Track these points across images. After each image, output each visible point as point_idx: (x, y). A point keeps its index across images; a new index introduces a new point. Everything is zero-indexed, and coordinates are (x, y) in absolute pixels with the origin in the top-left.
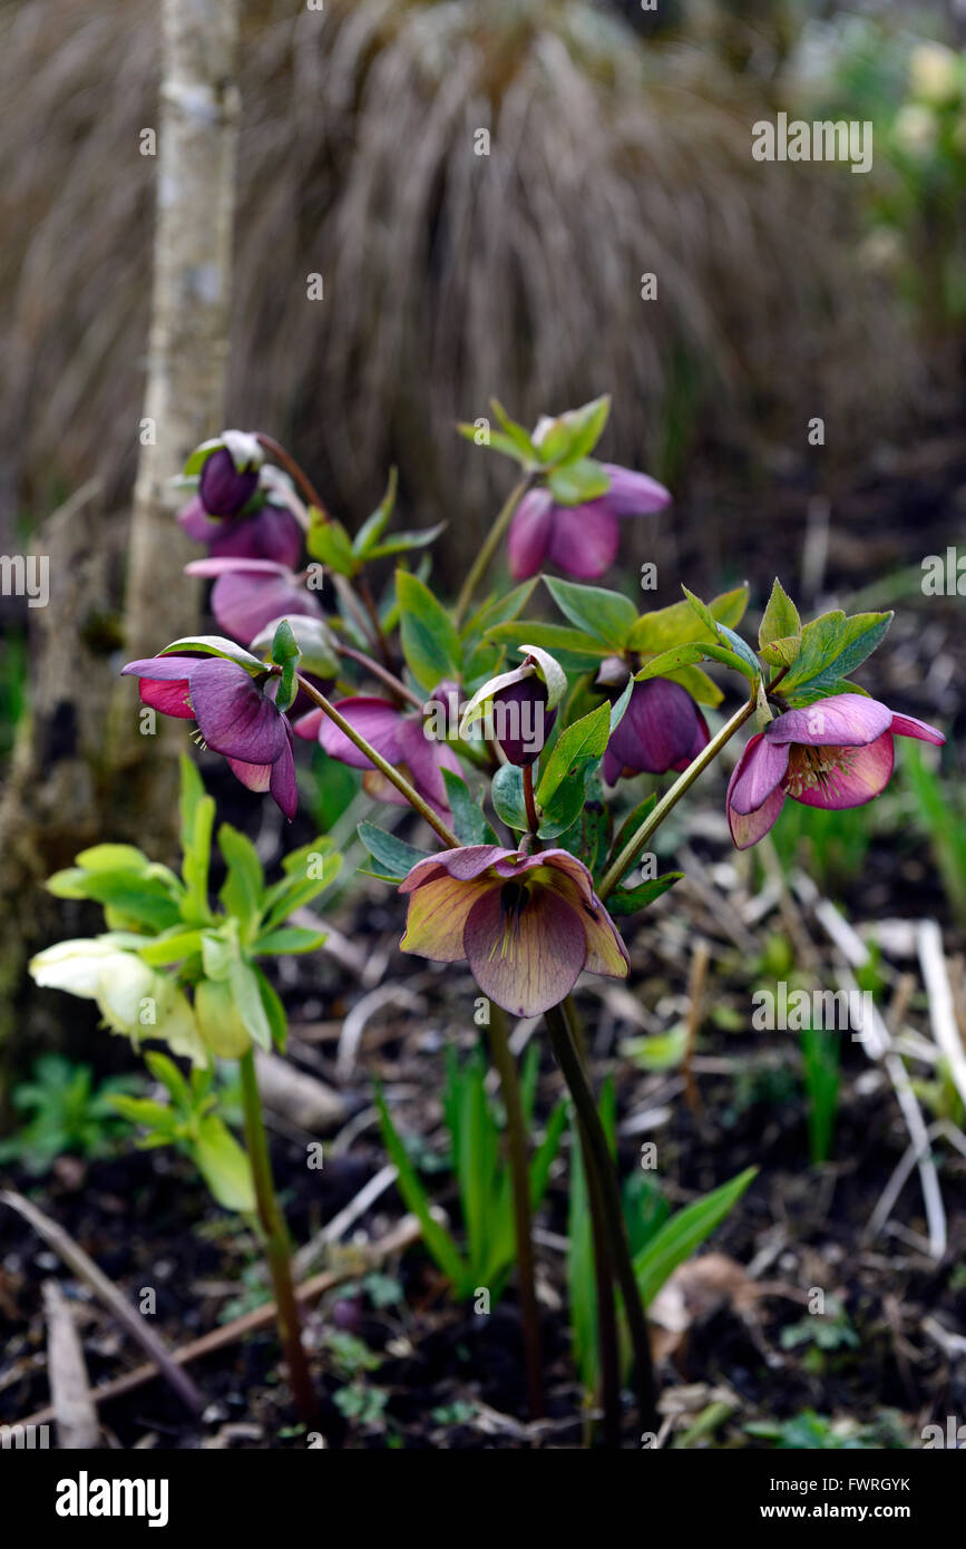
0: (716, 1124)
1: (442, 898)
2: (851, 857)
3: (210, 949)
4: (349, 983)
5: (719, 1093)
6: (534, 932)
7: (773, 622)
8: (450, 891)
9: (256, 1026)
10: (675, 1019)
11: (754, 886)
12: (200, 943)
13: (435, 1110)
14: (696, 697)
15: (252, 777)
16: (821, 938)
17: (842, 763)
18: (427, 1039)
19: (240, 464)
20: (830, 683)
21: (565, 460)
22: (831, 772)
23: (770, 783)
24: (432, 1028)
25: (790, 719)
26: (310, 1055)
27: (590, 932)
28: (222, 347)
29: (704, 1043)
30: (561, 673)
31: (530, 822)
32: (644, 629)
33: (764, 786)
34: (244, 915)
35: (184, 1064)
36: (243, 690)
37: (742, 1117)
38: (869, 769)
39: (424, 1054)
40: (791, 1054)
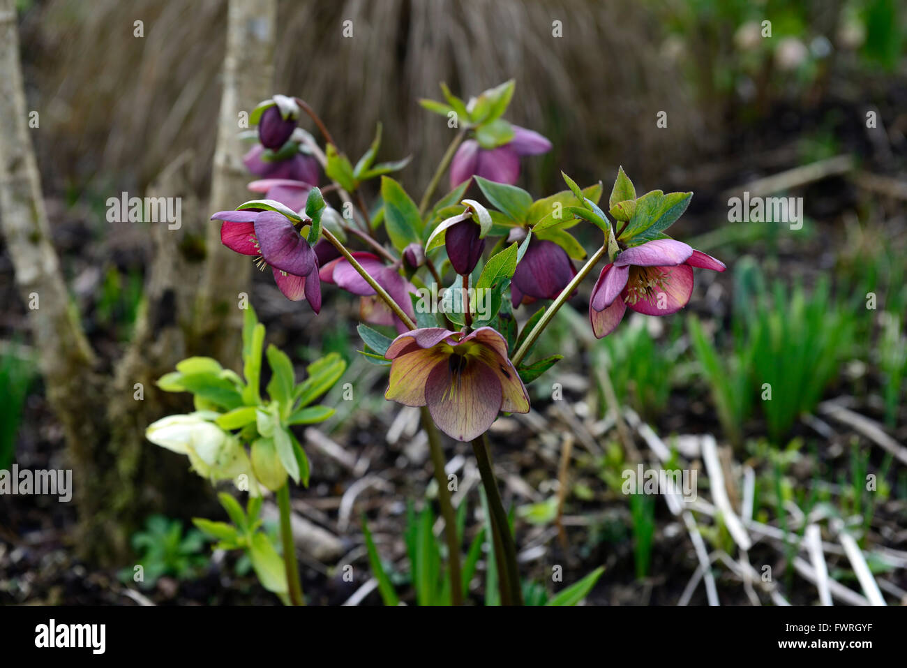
0: (577, 556)
1: (411, 366)
2: (660, 400)
3: (261, 418)
4: (346, 475)
5: (578, 537)
6: (469, 388)
7: (619, 194)
8: (417, 361)
9: (290, 465)
10: (551, 493)
11: (600, 414)
12: (255, 415)
13: (400, 547)
14: (569, 254)
15: (292, 292)
16: (642, 445)
17: (662, 281)
18: (395, 507)
19: (285, 115)
20: (654, 235)
21: (486, 120)
22: (654, 288)
23: (617, 290)
24: (398, 500)
25: (629, 252)
26: (320, 517)
27: (505, 386)
28: (269, 70)
29: (568, 508)
30: (489, 216)
31: (467, 320)
32: (537, 210)
33: (613, 292)
34: (283, 401)
35: (243, 497)
36: (287, 230)
37: (593, 551)
38: (678, 290)
39: (393, 516)
40: (625, 514)
